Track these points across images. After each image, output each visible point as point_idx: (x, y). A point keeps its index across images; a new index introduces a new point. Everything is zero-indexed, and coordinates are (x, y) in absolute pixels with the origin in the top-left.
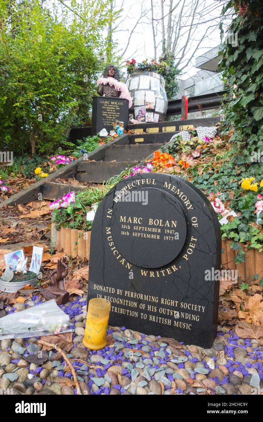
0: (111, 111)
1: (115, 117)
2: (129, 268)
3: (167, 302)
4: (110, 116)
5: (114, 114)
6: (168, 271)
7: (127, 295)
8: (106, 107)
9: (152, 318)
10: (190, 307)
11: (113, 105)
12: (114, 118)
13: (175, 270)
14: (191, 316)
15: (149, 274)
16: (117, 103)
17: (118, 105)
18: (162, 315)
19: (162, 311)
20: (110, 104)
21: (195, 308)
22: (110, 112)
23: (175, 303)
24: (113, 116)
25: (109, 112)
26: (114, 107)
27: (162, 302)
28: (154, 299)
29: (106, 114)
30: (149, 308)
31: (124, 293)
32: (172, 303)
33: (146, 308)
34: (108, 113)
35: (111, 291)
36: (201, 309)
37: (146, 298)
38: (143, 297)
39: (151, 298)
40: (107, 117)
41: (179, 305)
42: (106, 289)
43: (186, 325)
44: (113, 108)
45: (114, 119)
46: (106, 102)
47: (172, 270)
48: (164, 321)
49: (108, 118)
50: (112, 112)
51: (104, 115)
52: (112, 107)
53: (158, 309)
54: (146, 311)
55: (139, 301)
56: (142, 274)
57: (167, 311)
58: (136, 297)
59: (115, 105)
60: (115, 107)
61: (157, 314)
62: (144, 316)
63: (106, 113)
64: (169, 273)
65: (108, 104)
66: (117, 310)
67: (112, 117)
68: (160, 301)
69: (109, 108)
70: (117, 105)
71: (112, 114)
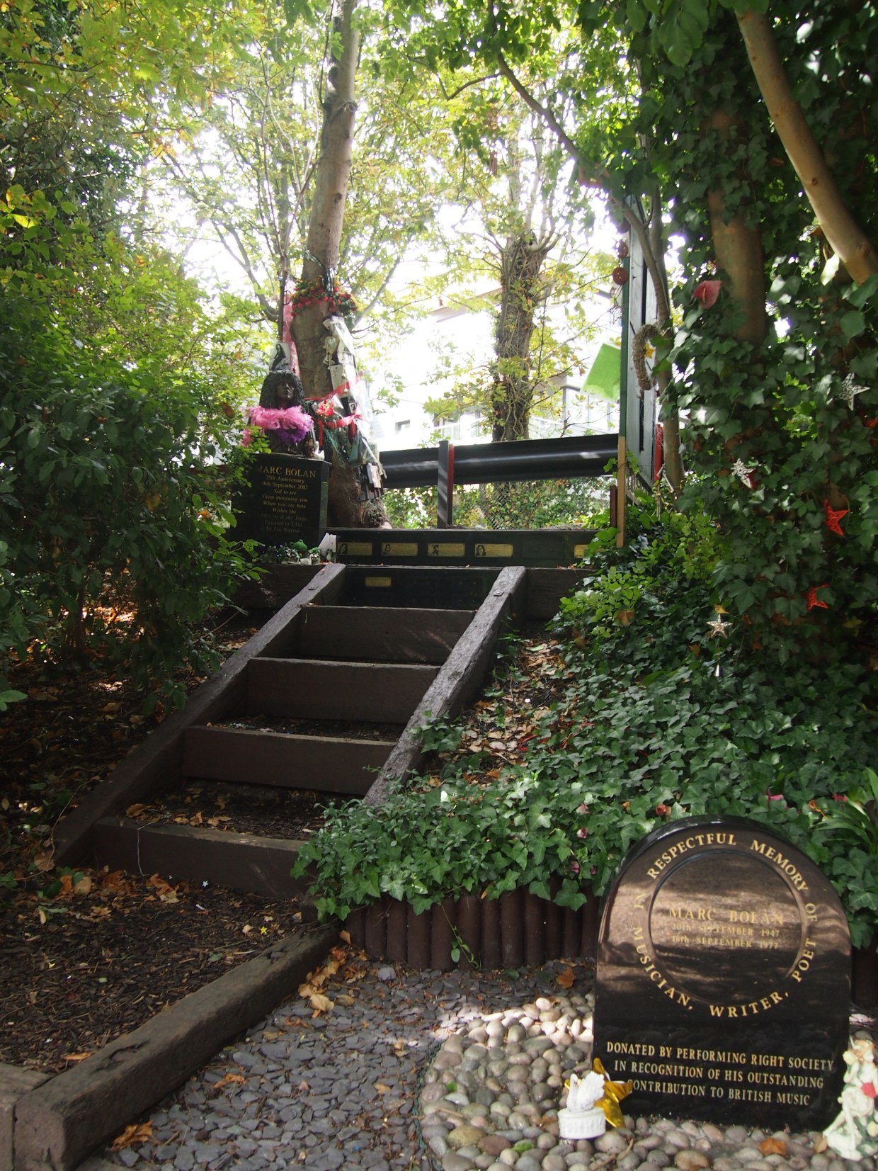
0: (285, 492)
1: (295, 509)
2: (685, 1003)
3: (763, 1061)
4: (283, 508)
5: (293, 503)
6: (764, 1004)
7: (681, 1055)
8: (271, 481)
9: (735, 1094)
10: (807, 1064)
11: (291, 477)
12: (293, 512)
13: (776, 1002)
14: (809, 1080)
15: (726, 1012)
16: (302, 473)
17: (305, 478)
18: (753, 1086)
19: (754, 1077)
20: (284, 476)
21: (815, 1064)
22: (282, 495)
23: (778, 1062)
24: (291, 508)
25: (279, 495)
26: (292, 484)
27: (754, 1062)
28: (738, 1058)
29: (271, 501)
30: (728, 1074)
31: (674, 1053)
32: (773, 1061)
33: (722, 1075)
34: (278, 498)
35: (647, 1052)
36: (826, 1065)
37: (722, 1057)
38: (716, 1056)
39: (731, 1056)
40: (274, 510)
41: (786, 1063)
42: (635, 1049)
43: (799, 1098)
44: (290, 486)
45: (292, 515)
46: (272, 470)
47: (771, 1001)
48: (758, 1097)
49: (275, 513)
50: (288, 495)
51: (265, 503)
52: (287, 483)
53: (745, 1076)
54: (721, 1082)
55: (707, 1065)
56: (713, 1014)
57: (763, 1078)
58: (701, 1058)
59: (297, 477)
60: (296, 484)
61: (744, 1085)
62: (717, 1092)
63: (272, 497)
64: (766, 1007)
65: (276, 476)
66: (661, 1088)
67: (289, 509)
68: (749, 1059)
69: (279, 485)
70: (300, 478)
71: (287, 502)
